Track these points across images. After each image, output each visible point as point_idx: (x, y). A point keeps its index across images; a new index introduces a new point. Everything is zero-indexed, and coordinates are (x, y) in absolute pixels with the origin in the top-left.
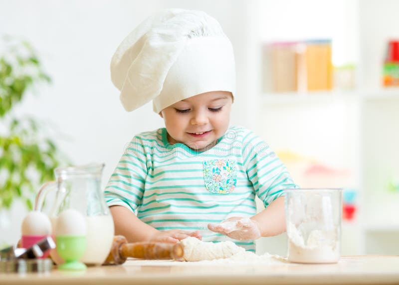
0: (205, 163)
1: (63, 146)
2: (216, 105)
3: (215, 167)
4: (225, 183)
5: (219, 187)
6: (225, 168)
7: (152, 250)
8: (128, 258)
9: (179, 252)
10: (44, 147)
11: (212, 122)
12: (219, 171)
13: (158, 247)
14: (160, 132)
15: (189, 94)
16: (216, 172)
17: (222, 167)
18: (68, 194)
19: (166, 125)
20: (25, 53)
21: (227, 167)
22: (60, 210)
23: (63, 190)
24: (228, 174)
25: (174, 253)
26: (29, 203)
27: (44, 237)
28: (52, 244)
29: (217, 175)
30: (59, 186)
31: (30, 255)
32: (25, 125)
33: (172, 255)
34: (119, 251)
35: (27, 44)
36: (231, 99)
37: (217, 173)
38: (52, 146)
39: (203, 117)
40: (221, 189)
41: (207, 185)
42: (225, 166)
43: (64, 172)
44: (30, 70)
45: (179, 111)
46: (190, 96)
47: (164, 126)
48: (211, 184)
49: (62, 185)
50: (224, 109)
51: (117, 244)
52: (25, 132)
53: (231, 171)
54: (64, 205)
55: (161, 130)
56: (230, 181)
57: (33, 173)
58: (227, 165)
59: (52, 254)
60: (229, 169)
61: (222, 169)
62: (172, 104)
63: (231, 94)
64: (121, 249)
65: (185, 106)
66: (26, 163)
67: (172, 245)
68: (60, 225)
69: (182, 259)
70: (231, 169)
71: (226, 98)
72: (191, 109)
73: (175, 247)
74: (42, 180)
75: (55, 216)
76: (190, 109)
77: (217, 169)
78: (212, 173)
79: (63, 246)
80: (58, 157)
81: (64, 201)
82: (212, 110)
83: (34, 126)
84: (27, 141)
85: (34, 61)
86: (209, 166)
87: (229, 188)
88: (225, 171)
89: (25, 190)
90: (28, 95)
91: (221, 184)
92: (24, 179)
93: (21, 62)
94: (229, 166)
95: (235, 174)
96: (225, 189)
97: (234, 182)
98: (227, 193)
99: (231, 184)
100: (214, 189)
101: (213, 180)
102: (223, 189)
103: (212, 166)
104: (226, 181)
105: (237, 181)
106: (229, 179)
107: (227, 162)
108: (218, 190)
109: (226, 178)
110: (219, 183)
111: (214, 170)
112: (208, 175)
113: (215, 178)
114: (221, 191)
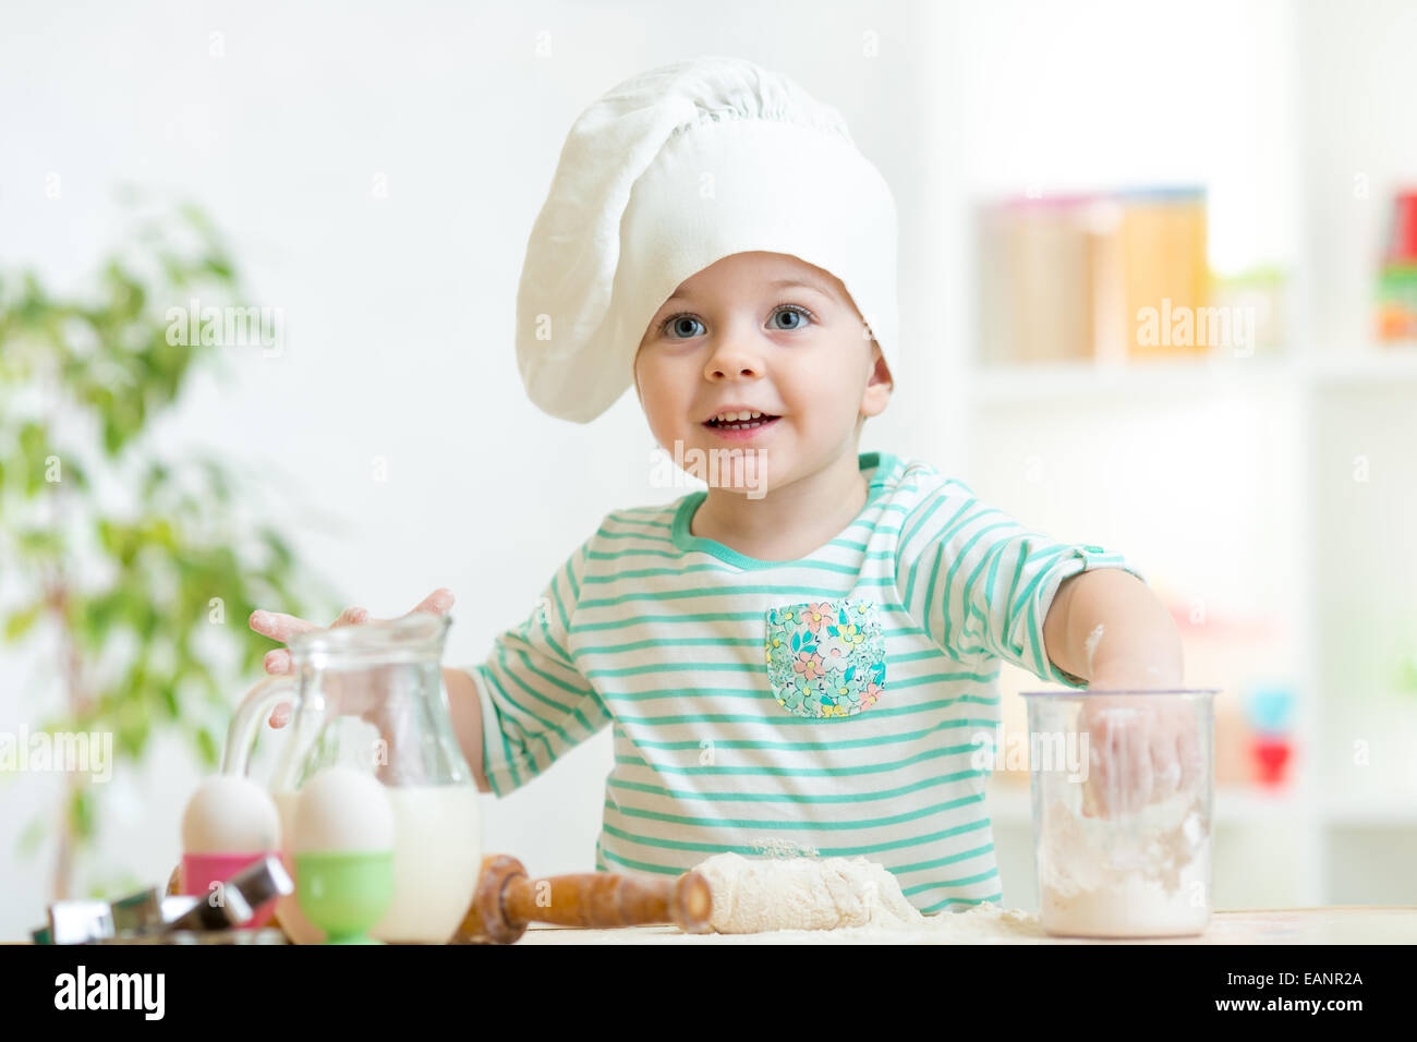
0: (773, 617)
1: (315, 552)
3: (802, 630)
4: (841, 681)
5: (818, 695)
6: (833, 632)
7: (609, 898)
8: (532, 925)
9: (696, 902)
10: (253, 555)
12: (814, 643)
13: (628, 887)
16: (802, 646)
17: (824, 630)
20: (188, 244)
21: (842, 629)
22: (308, 770)
23: (318, 704)
24: (845, 652)
25: (682, 905)
26: (205, 743)
27: (258, 858)
28: (282, 882)
29: (806, 656)
30: (303, 692)
31: (211, 918)
32: (191, 482)
33: (673, 912)
34: (501, 900)
35: (194, 215)
37: (806, 649)
38: (281, 552)
40: (826, 700)
41: (776, 690)
43: (318, 644)
48: (792, 688)
49: (315, 688)
51: (495, 879)
52: (190, 506)
53: (858, 639)
54: (322, 750)
56: (858, 674)
57: (216, 640)
58: (843, 620)
59: (280, 912)
61: (824, 634)
64: (507, 894)
66: (196, 609)
67: (672, 880)
68: (307, 815)
69: (704, 926)
70: (860, 630)
73: (681, 886)
74: (247, 665)
75: (289, 788)
77: (808, 636)
79: (317, 888)
80: (298, 586)
81: (320, 741)
83: (220, 484)
84: (197, 534)
85: (219, 269)
86: (780, 629)
87: (854, 696)
88: (836, 642)
89: (192, 699)
90: (200, 386)
91: (826, 685)
92: (190, 663)
93: (178, 274)
94: (852, 621)
95: (875, 648)
96: (843, 700)
97: (873, 672)
98: (853, 713)
99: (861, 683)
100: (801, 705)
101: (796, 675)
102: (835, 701)
103: (793, 628)
104: (842, 675)
105: (889, 667)
106: (851, 665)
107: (839, 610)
108: (817, 706)
109: (843, 665)
110: (819, 681)
111: (796, 642)
112: (780, 657)
113: (803, 668)
114: (828, 708)
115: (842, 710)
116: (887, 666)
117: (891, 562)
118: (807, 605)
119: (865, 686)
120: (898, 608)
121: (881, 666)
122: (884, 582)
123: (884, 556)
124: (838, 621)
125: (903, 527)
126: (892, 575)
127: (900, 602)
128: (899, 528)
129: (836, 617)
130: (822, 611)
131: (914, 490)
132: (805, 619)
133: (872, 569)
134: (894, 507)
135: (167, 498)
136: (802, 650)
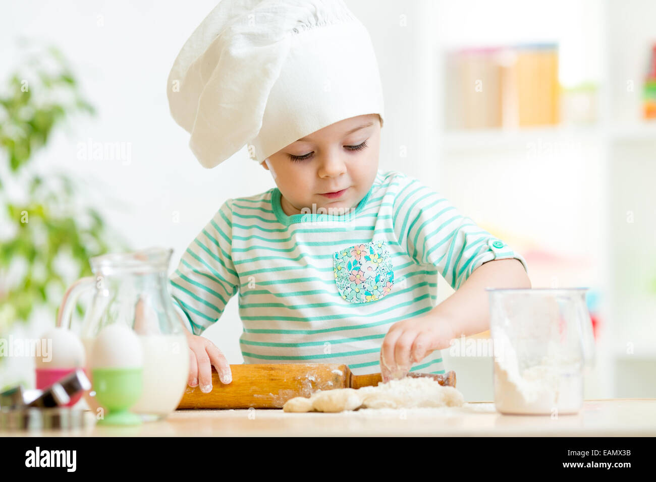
0: (336, 256)
1: (114, 219)
2: (356, 139)
3: (352, 260)
4: (374, 283)
5: (363, 291)
10: (84, 222)
11: (351, 172)
12: (358, 265)
14: (269, 198)
15: (309, 128)
16: (353, 267)
17: (363, 258)
18: (114, 300)
19: (278, 185)
20: (52, 67)
21: (372, 257)
22: (100, 325)
23: (106, 293)
24: (374, 268)
27: (72, 371)
28: (85, 383)
29: (355, 272)
31: (48, 401)
32: (54, 185)
35: (55, 52)
36: (379, 123)
37: (355, 269)
38: (98, 222)
39: (337, 161)
40: (368, 293)
41: (341, 292)
42: (368, 254)
43: (106, 262)
44: (62, 95)
45: (295, 158)
46: (311, 132)
47: (274, 186)
48: (349, 289)
50: (369, 143)
52: (53, 197)
53: (380, 261)
54: (109, 317)
55: (269, 194)
56: (382, 278)
57: (66, 264)
58: (372, 252)
60: (377, 256)
61: (363, 260)
62: (283, 148)
63: (378, 117)
65: (305, 149)
66: (55, 248)
68: (98, 349)
70: (380, 256)
71: (370, 125)
72: (316, 152)
75: (90, 335)
76: (313, 152)
77: (356, 262)
78: (346, 271)
79: (103, 386)
80: (108, 237)
81: (108, 312)
82: (350, 148)
83: (68, 187)
84: (57, 211)
85: (68, 80)
86: (341, 260)
87: (381, 289)
88: (369, 263)
89: (55, 293)
90: (58, 136)
91: (366, 286)
92: (52, 274)
93: (47, 82)
94: (376, 252)
95: (388, 264)
96: (375, 292)
97: (388, 276)
98: (380, 297)
99: (384, 282)
100: (355, 298)
101: (351, 283)
102: (372, 293)
103: (347, 259)
104: (374, 279)
105: (395, 272)
106: (378, 274)
107: (369, 247)
108: (363, 297)
109: (374, 274)
110: (363, 284)
111: (349, 266)
112: (342, 274)
113: (354, 278)
114: (369, 297)
115: (375, 297)
116: (394, 272)
117: (391, 221)
118: (353, 247)
119: (385, 284)
120: (396, 243)
121: (391, 273)
122: (388, 230)
123: (387, 217)
124: (369, 252)
125: (394, 203)
126: (392, 227)
127: (396, 240)
128: (393, 204)
129: (368, 251)
130: (361, 249)
131: (397, 184)
132: (353, 254)
133: (381, 225)
134: (389, 193)
135: (42, 194)
136: (353, 270)
